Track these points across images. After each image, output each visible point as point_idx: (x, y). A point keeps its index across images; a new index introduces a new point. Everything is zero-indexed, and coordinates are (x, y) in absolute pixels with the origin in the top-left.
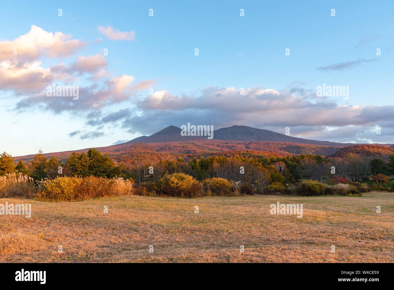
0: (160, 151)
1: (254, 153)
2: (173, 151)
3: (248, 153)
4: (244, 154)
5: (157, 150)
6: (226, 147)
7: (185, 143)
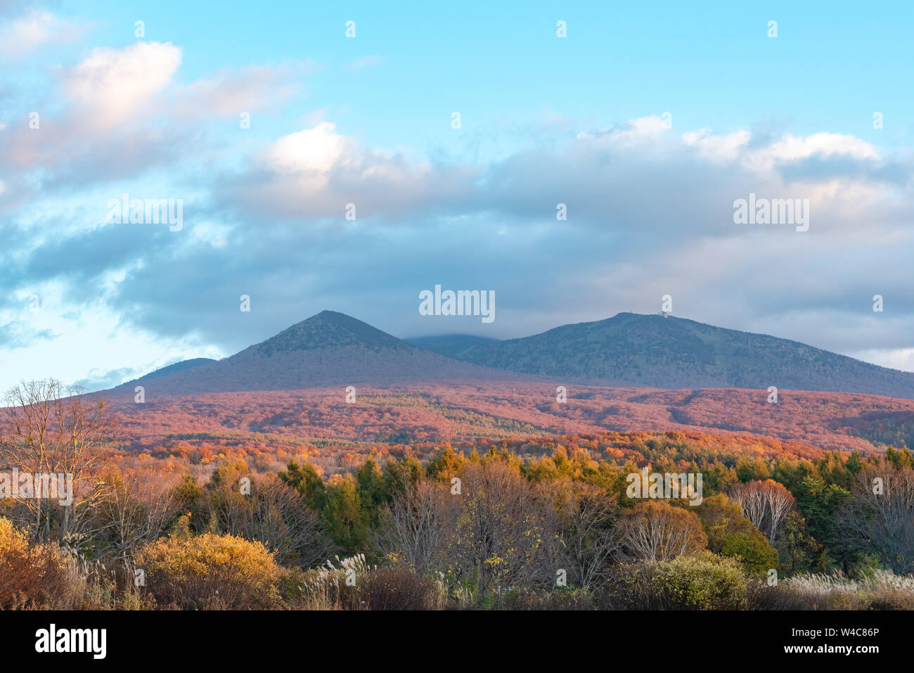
0: (270, 431)
1: (701, 443)
2: (328, 431)
3: (671, 442)
4: (651, 445)
5: (255, 426)
6: (579, 413)
7: (387, 392)
